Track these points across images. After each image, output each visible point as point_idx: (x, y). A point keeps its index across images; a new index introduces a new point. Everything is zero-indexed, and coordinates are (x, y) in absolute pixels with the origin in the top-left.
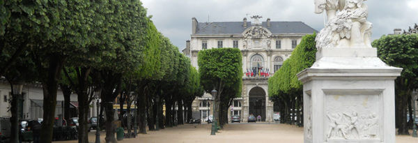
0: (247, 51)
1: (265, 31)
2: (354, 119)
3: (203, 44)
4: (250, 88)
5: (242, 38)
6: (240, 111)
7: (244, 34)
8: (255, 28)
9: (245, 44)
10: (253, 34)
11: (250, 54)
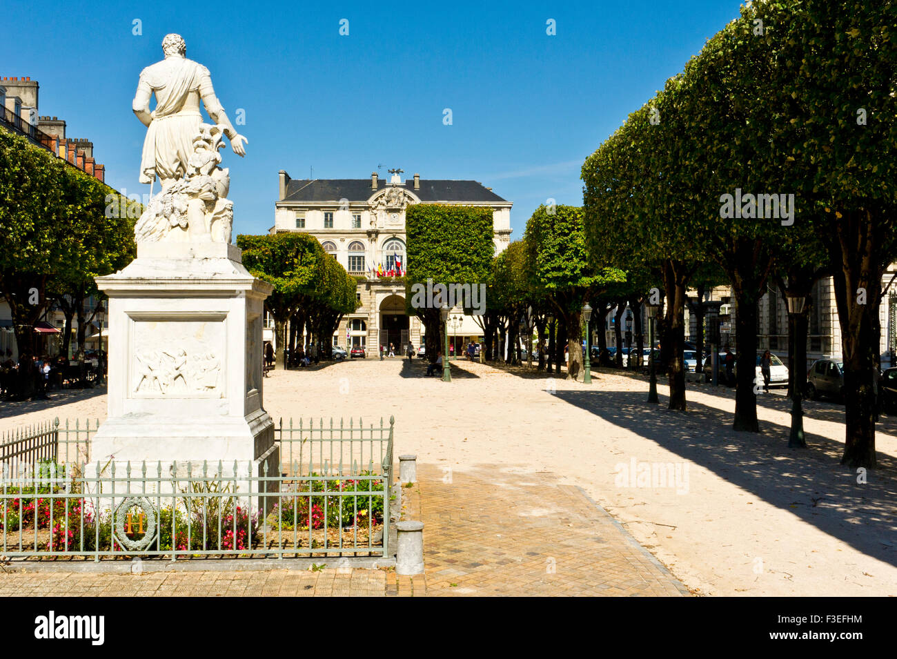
0: (377, 233)
1: (409, 197)
2: (180, 360)
3: (298, 220)
4: (380, 297)
5: (367, 208)
6: (364, 338)
7: (371, 201)
8: (391, 191)
9: (374, 219)
10: (388, 202)
11: (382, 238)
